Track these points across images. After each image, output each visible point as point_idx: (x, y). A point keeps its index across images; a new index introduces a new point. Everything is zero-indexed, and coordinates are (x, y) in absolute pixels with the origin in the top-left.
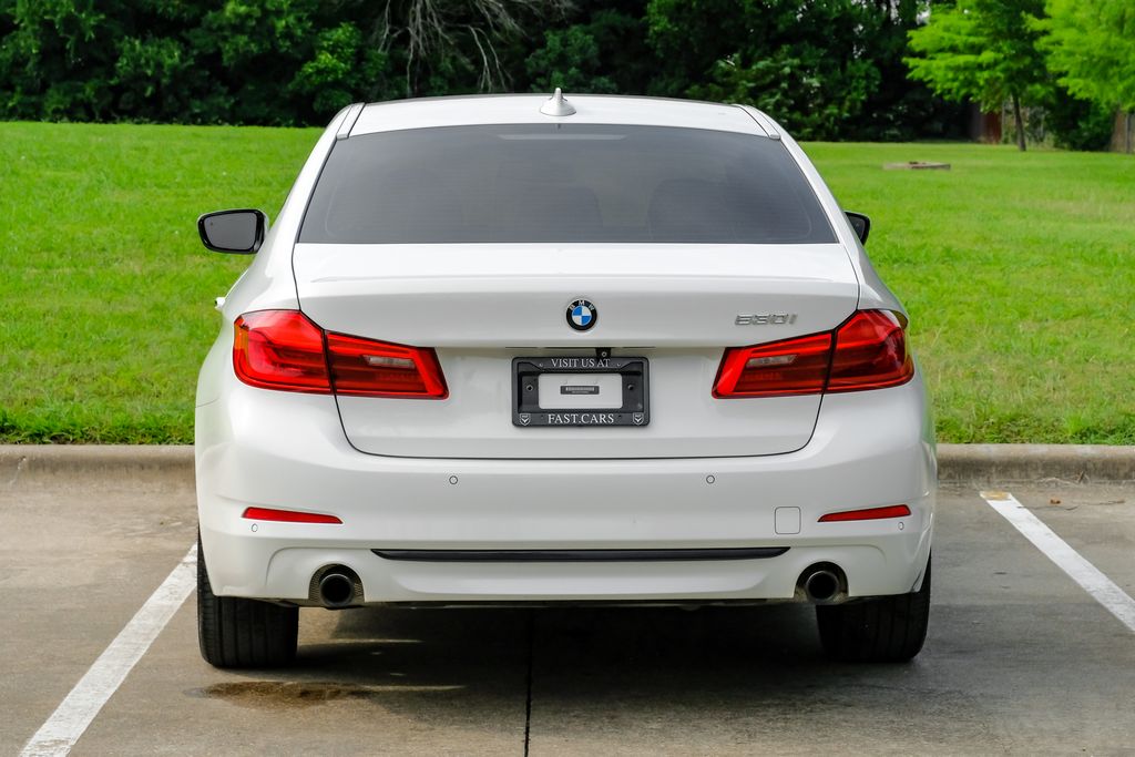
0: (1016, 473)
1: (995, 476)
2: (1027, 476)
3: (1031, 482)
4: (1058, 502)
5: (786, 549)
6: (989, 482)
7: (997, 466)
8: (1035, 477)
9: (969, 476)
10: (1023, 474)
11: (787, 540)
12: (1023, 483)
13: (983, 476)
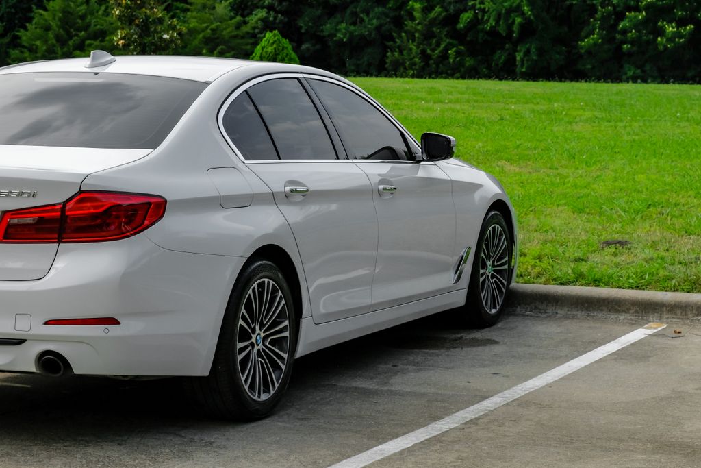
0: (679, 312)
1: (665, 313)
2: (686, 315)
3: (688, 319)
4: (679, 333)
5: (23, 341)
6: (660, 317)
7: (667, 307)
8: (691, 315)
9: (649, 312)
10: (683, 313)
11: (25, 335)
12: (682, 319)
13: (658, 312)
